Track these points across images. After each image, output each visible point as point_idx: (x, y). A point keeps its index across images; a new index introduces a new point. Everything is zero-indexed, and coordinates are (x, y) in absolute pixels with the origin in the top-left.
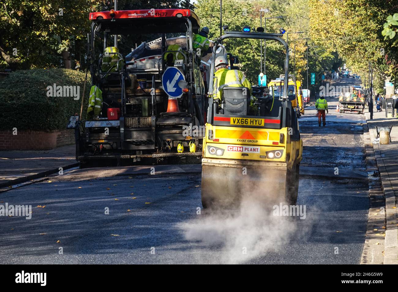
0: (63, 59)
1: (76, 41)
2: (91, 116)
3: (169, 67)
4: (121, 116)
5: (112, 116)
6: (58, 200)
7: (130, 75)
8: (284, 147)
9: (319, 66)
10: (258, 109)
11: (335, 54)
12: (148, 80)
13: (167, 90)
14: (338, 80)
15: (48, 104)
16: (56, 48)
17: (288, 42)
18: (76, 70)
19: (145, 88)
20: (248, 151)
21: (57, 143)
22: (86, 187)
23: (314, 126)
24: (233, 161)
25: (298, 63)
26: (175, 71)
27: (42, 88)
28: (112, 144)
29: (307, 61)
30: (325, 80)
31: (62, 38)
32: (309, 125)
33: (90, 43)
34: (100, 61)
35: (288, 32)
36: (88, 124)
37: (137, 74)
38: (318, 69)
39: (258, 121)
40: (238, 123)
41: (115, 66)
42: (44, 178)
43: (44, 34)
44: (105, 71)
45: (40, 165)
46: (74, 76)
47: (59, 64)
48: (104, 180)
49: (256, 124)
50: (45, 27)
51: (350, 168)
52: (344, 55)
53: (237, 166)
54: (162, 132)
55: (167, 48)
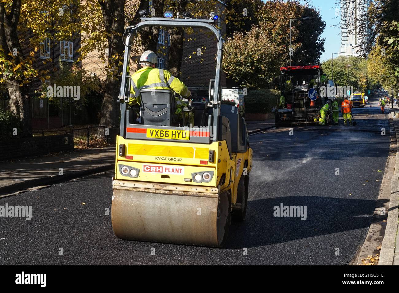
1: (275, 78)
2: (281, 107)
3: (311, 88)
4: (292, 107)
5: (289, 108)
6: (268, 140)
7: (296, 91)
8: (215, 167)
9: (371, 87)
11: (378, 82)
12: (303, 93)
13: (310, 97)
16: (267, 81)
17: (359, 78)
18: (275, 89)
19: (302, 96)
20: (169, 171)
21: (268, 118)
22: (279, 135)
24: (151, 184)
25: (363, 86)
26: (314, 90)
29: (367, 85)
31: (270, 77)
33: (280, 79)
35: (359, 74)
36: (279, 111)
37: (299, 91)
39: (181, 133)
40: (157, 136)
41: (290, 88)
42: (262, 131)
43: (263, 76)
44: (286, 90)
45: (261, 126)
47: (269, 87)
49: (179, 137)
50: (263, 73)
52: (382, 83)
53: (156, 191)
54: (308, 114)
55: (310, 81)
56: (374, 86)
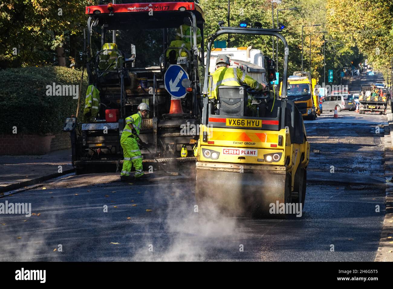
0: (57, 56)
1: (71, 36)
3: (171, 65)
4: (120, 118)
5: (111, 118)
6: (53, 208)
7: (130, 74)
8: (283, 150)
9: (337, 62)
10: (257, 109)
11: (355, 49)
12: (149, 79)
13: (169, 90)
14: (358, 78)
15: (41, 105)
16: (49, 43)
17: (303, 36)
18: (71, 68)
19: (146, 87)
21: (51, 147)
22: (83, 193)
23: (331, 128)
24: (230, 164)
25: (314, 58)
26: (178, 69)
27: (35, 88)
28: (110, 148)
29: (324, 56)
30: (345, 78)
31: (56, 34)
32: (325, 127)
33: (86, 38)
34: (97, 58)
35: (303, 24)
36: (85, 127)
37: (137, 72)
38: (336, 65)
39: (255, 122)
40: (234, 124)
41: (113, 64)
42: (38, 185)
43: (36, 29)
44: (102, 70)
45: (34, 171)
46: (69, 75)
47: (53, 61)
48: (102, 187)
50: (37, 22)
51: (367, 174)
52: (364, 50)
53: (233, 170)
54: (164, 135)
55: (169, 44)
56: (343, 58)
